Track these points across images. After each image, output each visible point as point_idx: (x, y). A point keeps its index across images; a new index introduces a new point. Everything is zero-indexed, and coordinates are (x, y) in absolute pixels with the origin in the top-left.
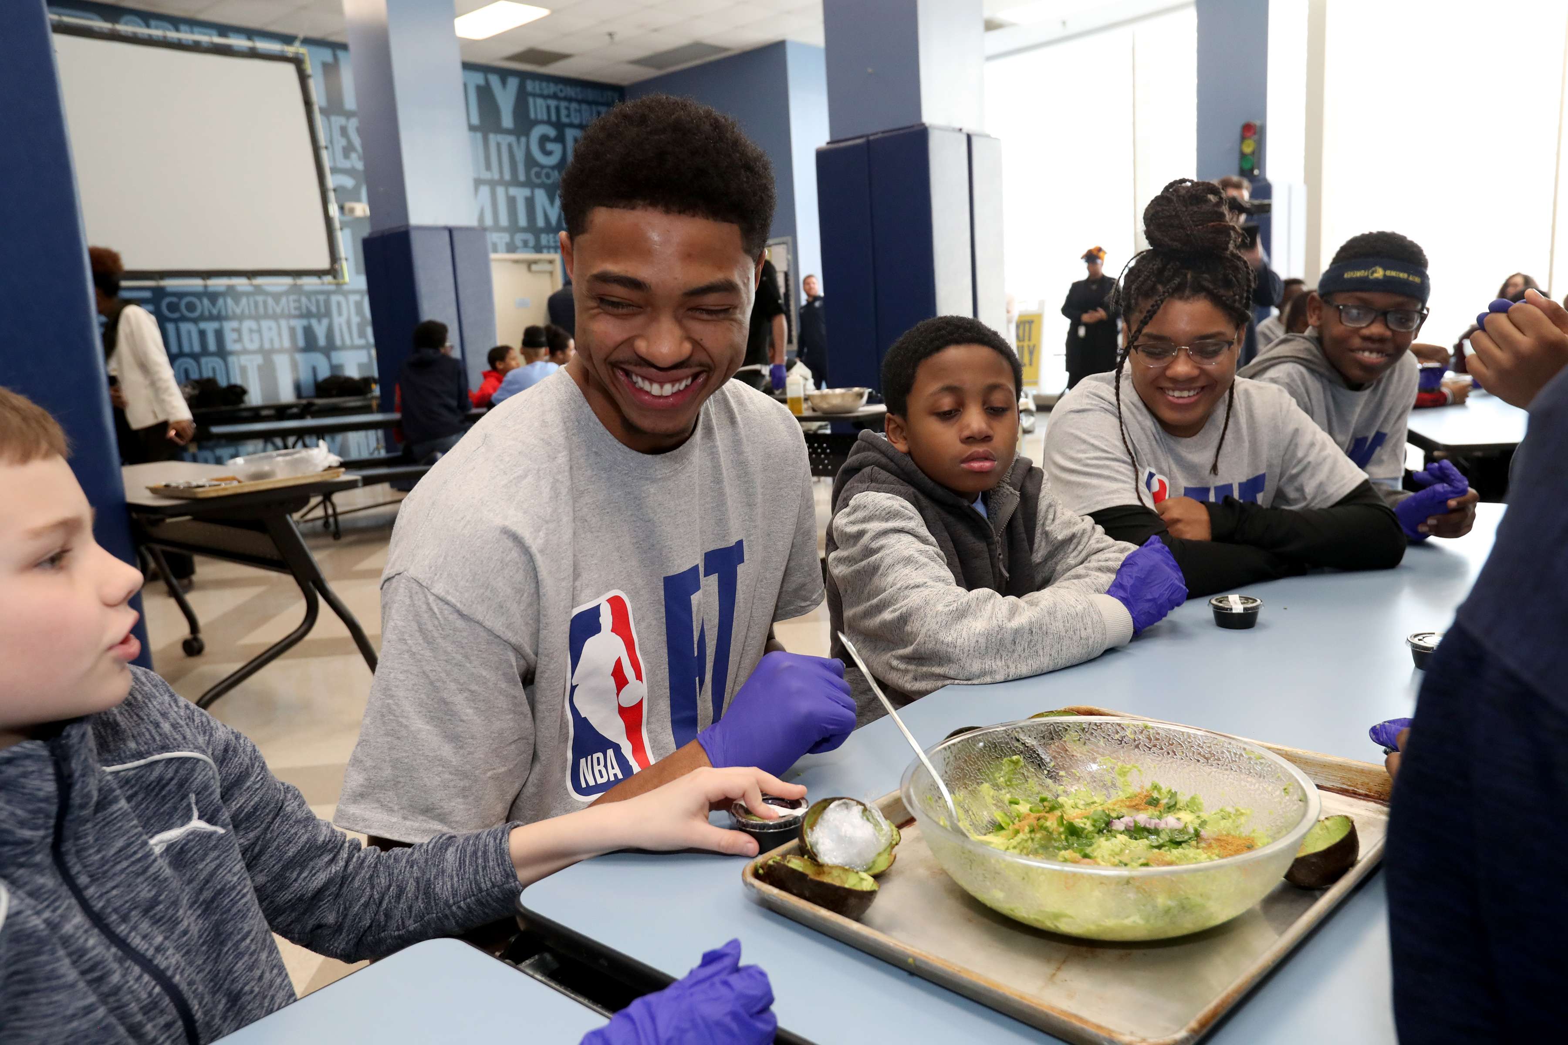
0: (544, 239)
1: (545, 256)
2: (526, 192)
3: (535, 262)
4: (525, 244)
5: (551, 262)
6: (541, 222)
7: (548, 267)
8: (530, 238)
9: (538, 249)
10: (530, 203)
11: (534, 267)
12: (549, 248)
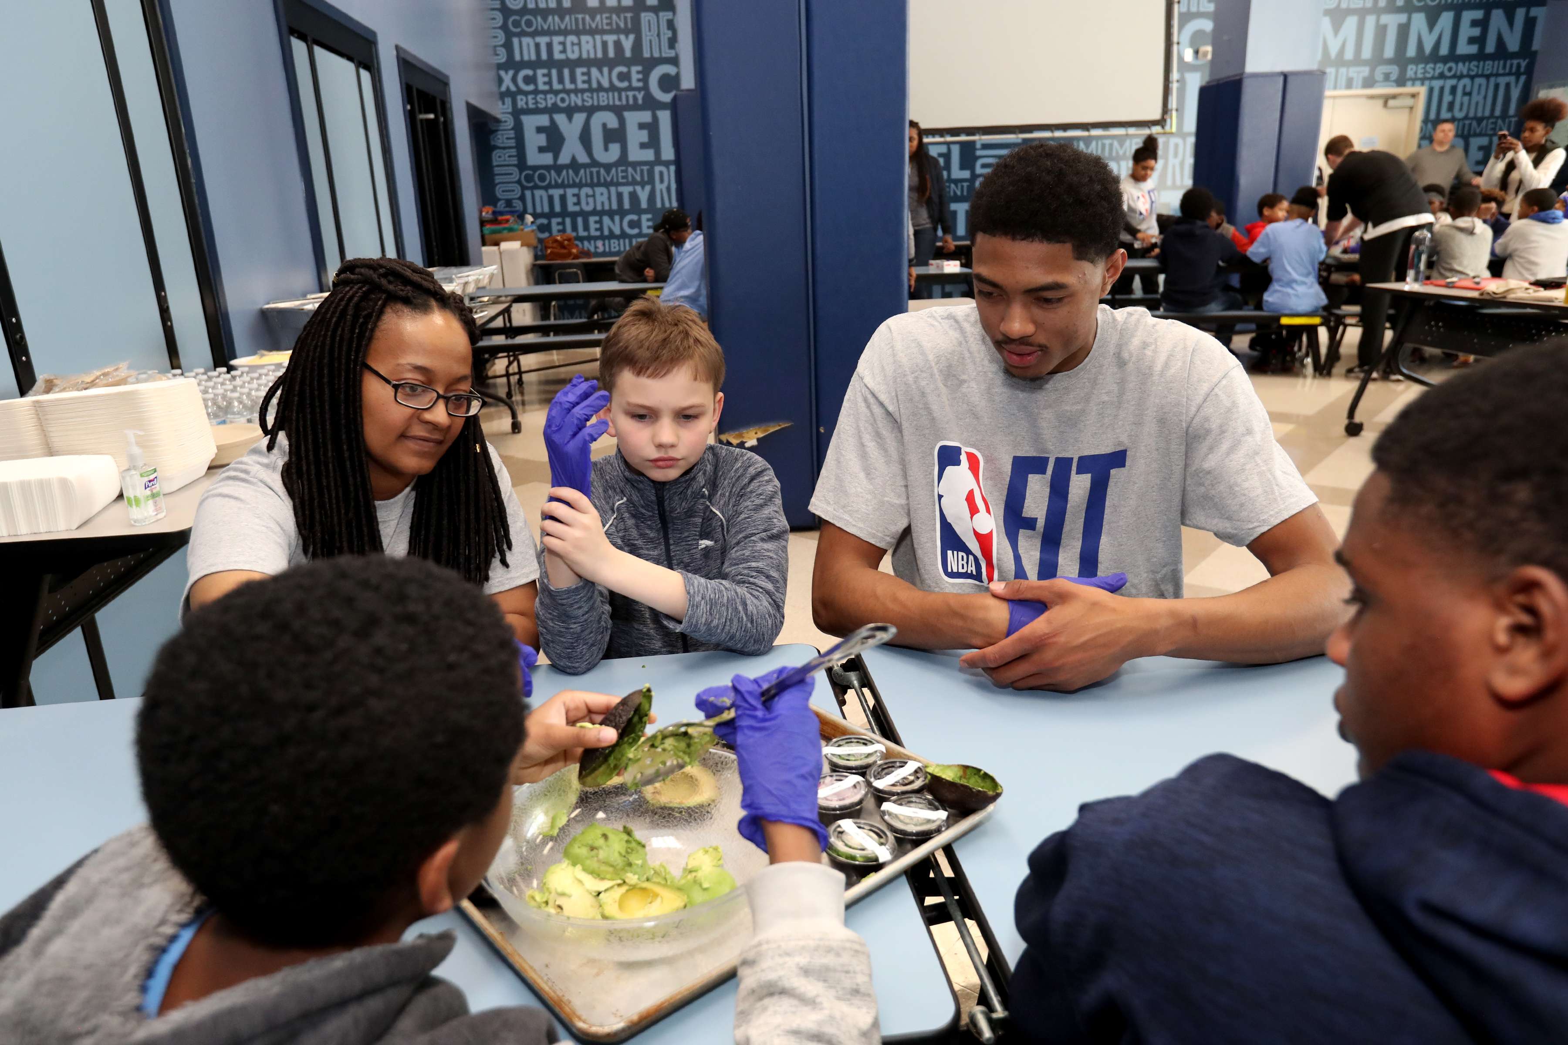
0: (1411, 71)
1: (1409, 89)
2: (1402, 18)
3: (1394, 97)
4: (1387, 77)
5: (1413, 96)
6: (1411, 52)
7: (1409, 102)
8: (1394, 70)
9: (1401, 82)
10: (1403, 31)
11: (1391, 103)
12: (1414, 80)
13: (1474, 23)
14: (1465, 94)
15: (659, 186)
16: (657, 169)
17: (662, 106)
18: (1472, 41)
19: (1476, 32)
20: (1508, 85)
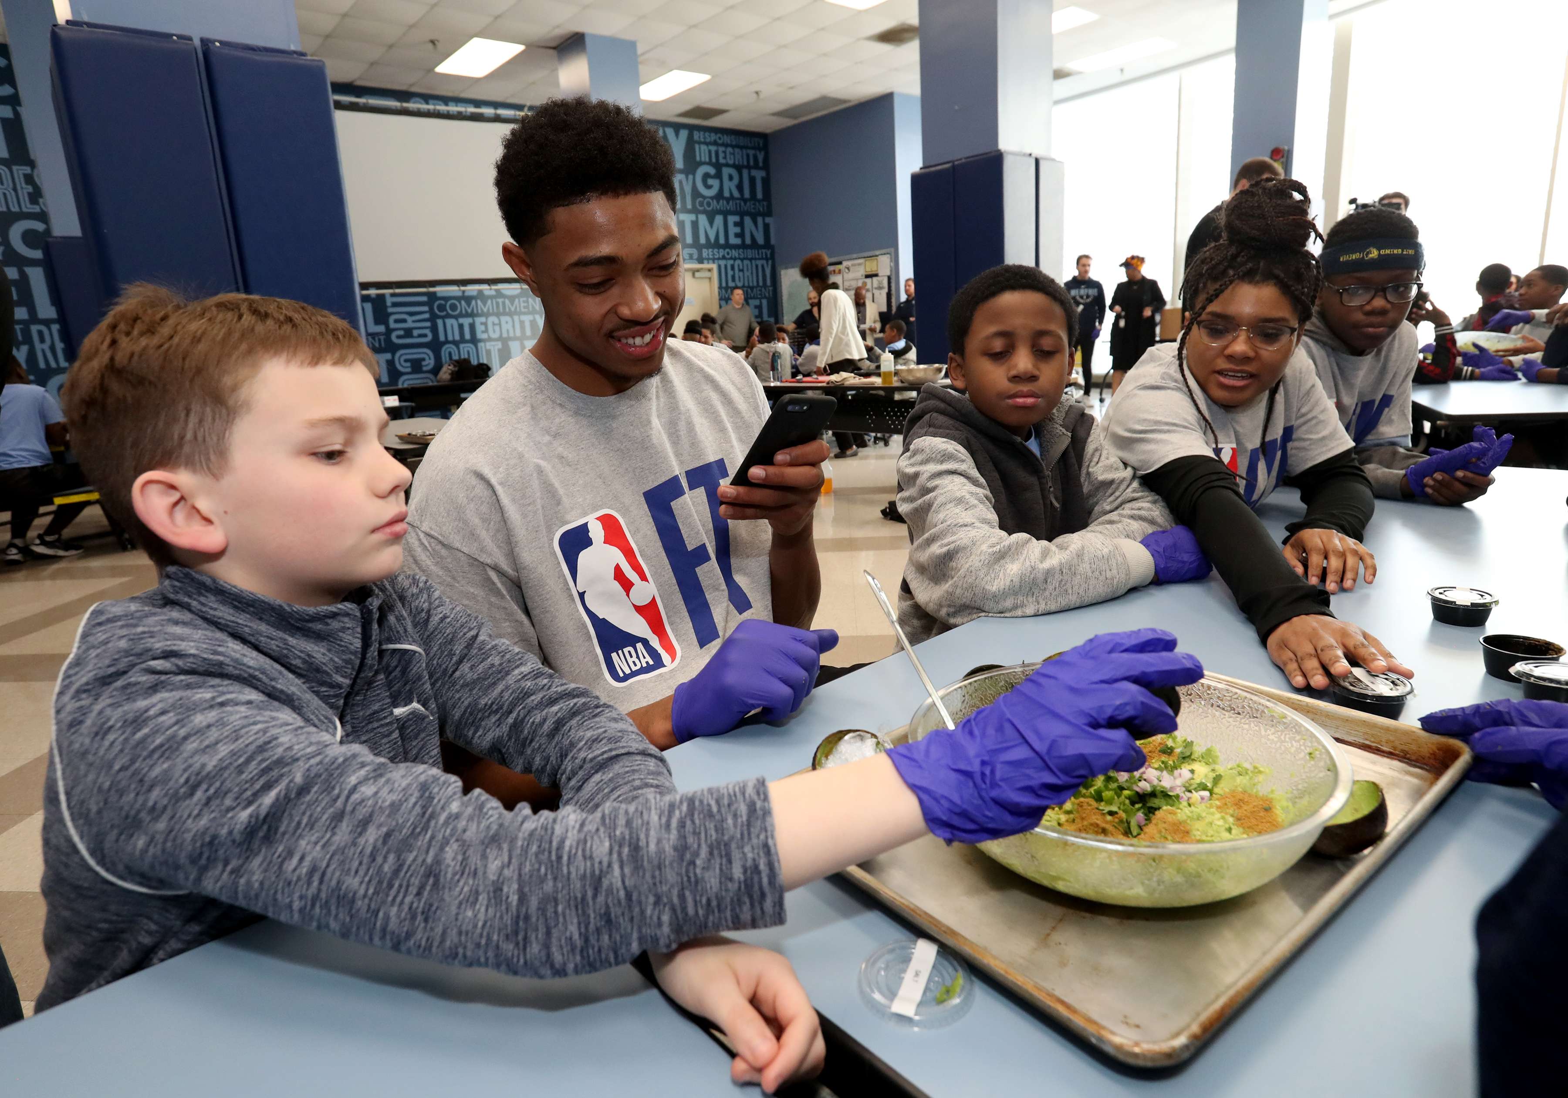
0: (705, 253)
1: (705, 266)
2: (693, 217)
3: (698, 271)
4: (691, 257)
5: (710, 270)
6: (703, 240)
7: (708, 274)
8: (694, 251)
9: (700, 260)
10: (695, 225)
11: (697, 274)
12: (708, 259)
13: (736, 224)
14: (740, 270)
15: (38, 346)
16: (34, 329)
17: (33, 263)
18: (737, 235)
19: (738, 230)
20: (763, 266)
